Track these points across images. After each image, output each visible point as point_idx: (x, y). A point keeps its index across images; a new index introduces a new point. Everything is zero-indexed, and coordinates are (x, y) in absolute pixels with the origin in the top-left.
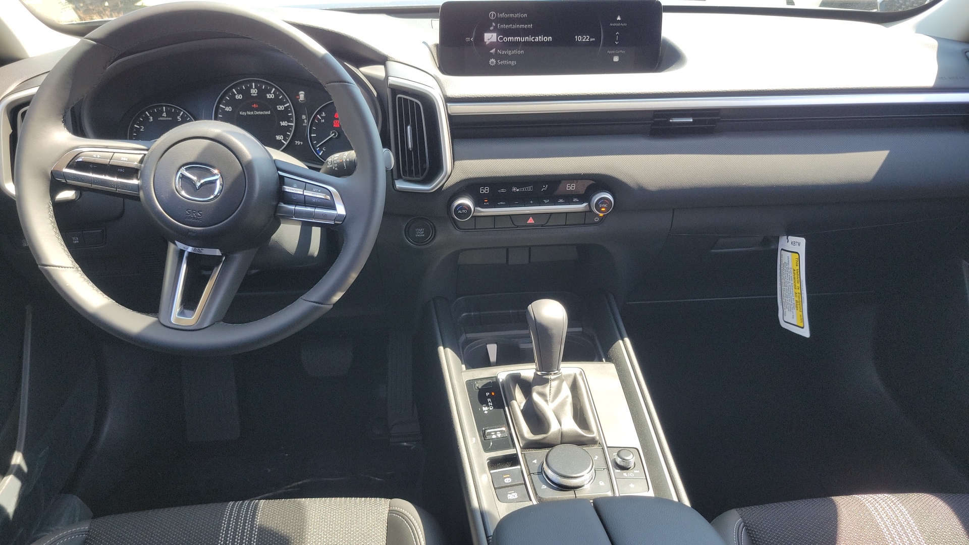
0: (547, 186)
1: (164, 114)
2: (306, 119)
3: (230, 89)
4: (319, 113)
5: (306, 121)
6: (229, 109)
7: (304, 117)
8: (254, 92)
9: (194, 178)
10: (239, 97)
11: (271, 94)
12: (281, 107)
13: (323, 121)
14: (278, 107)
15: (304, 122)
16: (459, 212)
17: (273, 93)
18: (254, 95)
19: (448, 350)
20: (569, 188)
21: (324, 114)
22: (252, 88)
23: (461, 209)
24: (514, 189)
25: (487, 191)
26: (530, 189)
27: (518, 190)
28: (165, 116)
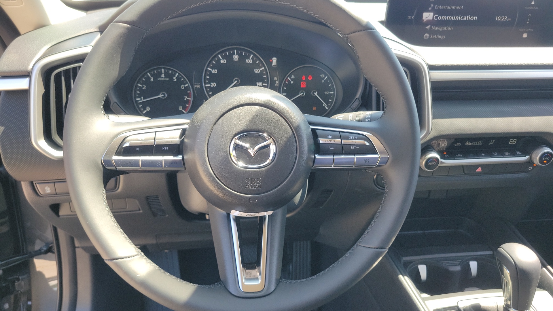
0: (494, 141)
1: (163, 76)
2: (277, 80)
3: (217, 55)
4: (290, 76)
5: (277, 82)
6: (215, 71)
7: (276, 79)
8: (236, 57)
9: (247, 145)
10: (223, 61)
11: (250, 59)
12: (257, 70)
13: (292, 82)
14: (255, 70)
15: (276, 83)
16: (430, 164)
17: (251, 59)
18: (236, 60)
19: (406, 277)
20: (511, 143)
21: (293, 77)
22: (234, 54)
23: (431, 162)
24: (467, 143)
25: (445, 145)
26: (479, 143)
27: (470, 144)
28: (164, 77)
